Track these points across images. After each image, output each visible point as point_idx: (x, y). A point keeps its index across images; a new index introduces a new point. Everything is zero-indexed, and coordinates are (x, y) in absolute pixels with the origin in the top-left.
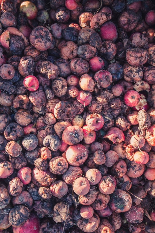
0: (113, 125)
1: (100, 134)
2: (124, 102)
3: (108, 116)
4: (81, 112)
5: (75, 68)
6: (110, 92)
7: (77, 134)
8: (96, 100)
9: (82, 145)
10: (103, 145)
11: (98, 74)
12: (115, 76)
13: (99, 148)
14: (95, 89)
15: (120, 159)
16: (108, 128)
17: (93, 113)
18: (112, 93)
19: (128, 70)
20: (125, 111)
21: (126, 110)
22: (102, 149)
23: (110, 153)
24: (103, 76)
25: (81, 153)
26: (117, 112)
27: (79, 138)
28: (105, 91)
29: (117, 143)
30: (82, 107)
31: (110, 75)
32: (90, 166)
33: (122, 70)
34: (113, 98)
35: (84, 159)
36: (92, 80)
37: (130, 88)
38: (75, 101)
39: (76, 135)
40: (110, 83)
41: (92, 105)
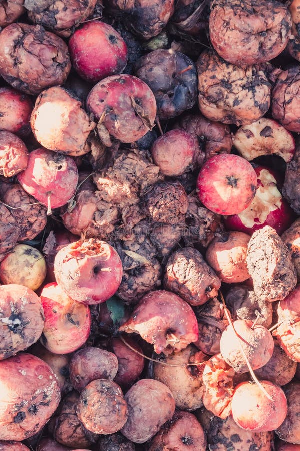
0: (155, 282)
1: (107, 316)
2: (198, 198)
3: (137, 247)
4: (34, 232)
5: (16, 64)
6: (147, 158)
7: (20, 319)
8: (95, 188)
9: (36, 358)
10: (118, 357)
11: (105, 90)
12: (166, 97)
13: (102, 370)
14: (90, 145)
15: (181, 411)
16: (138, 294)
17: (83, 237)
18: (155, 164)
19: (214, 77)
20: (202, 232)
21: (205, 229)
22: (114, 374)
23: (144, 387)
24: (121, 99)
25: (35, 391)
26: (170, 235)
27: (27, 332)
28: (130, 155)
29: (171, 352)
30: (40, 212)
31: (149, 94)
32: (66, 441)
33: (195, 78)
34: (158, 183)
35: (44, 415)
36: (82, 113)
37: (220, 145)
38: (12, 188)
39: (14, 320)
40: (150, 126)
41: (78, 206)
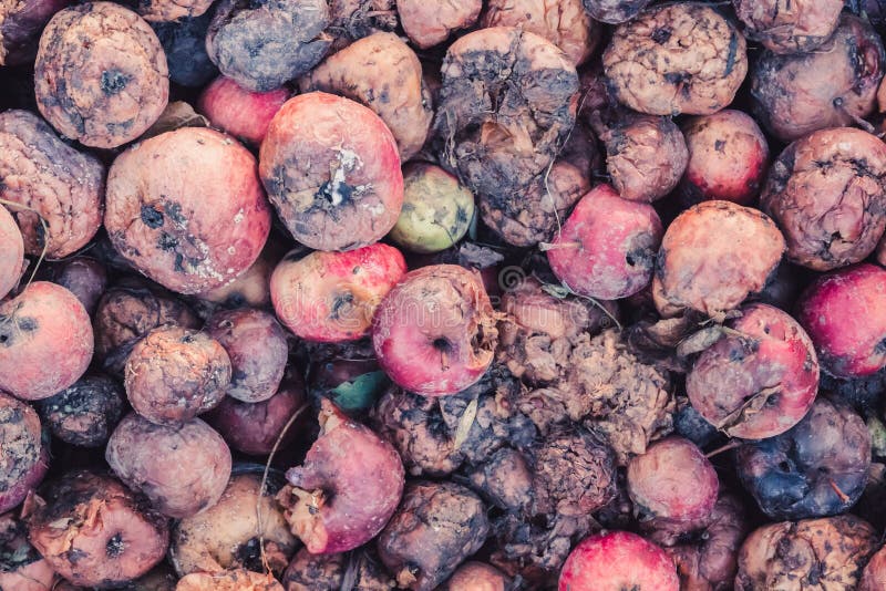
0: (419, 464)
1: (343, 375)
2: (588, 535)
3: (485, 423)
4: (500, 224)
5: (820, 164)
6: (658, 429)
7: (342, 204)
8: (595, 331)
9: (264, 241)
10: (268, 401)
11: (789, 335)
12: (779, 456)
13: (247, 368)
14: (678, 315)
15: (171, 528)
16: (392, 432)
17: (499, 316)
18: (650, 445)
19: (828, 548)
20: (521, 549)
21: (527, 555)
22: (242, 394)
23: (218, 453)
24: (776, 366)
25: (204, 240)
26: (510, 484)
27: (318, 218)
28: (663, 394)
29: (283, 503)
30: (539, 231)
31: (787, 420)
32: (105, 311)
33: (823, 511)
34: (613, 453)
35: (158, 264)
36: (740, 293)
37: (694, 573)
38: (582, 175)
39: (340, 191)
40: (726, 426)
41: (556, 302)
